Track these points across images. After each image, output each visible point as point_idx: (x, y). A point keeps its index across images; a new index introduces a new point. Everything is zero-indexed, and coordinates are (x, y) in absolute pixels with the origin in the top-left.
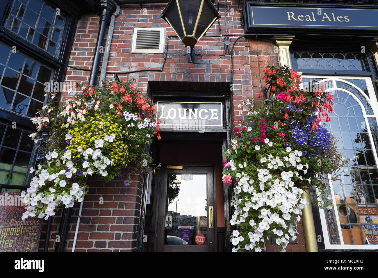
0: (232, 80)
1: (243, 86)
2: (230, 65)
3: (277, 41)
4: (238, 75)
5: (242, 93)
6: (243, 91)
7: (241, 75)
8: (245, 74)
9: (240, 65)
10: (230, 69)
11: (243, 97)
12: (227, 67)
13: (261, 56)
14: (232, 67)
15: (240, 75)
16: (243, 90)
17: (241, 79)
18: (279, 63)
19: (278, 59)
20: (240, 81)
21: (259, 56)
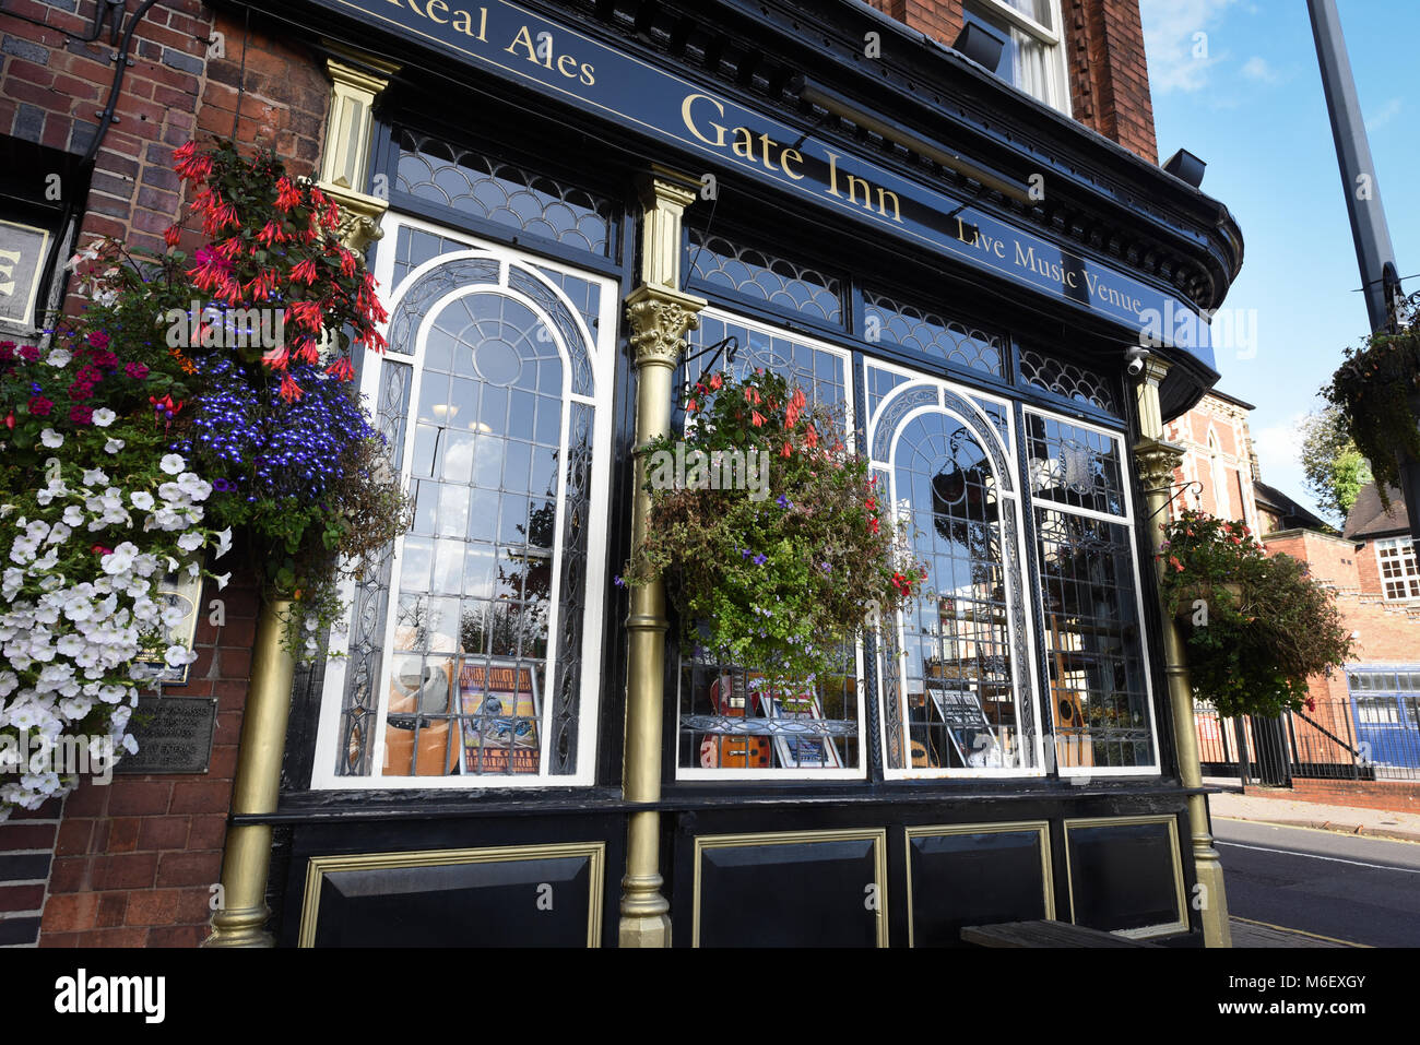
0: (94, 149)
1: (142, 188)
2: (102, 89)
3: (330, 62)
4: (132, 140)
5: (131, 215)
6: (134, 206)
7: (146, 142)
8: (164, 144)
9: (152, 101)
10: (98, 103)
11: (129, 228)
12: (89, 92)
13: (256, 96)
14: (114, 98)
15: (140, 142)
16: (138, 204)
17: (141, 160)
18: (320, 144)
19: (322, 130)
20: (135, 166)
21: (247, 93)
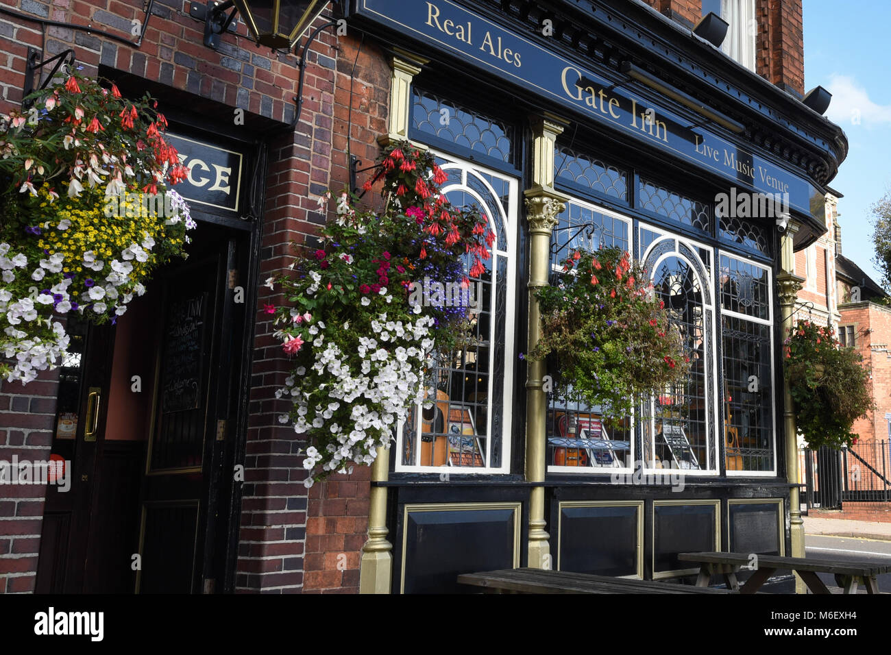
0: (295, 121)
1: (315, 141)
2: (294, 82)
3: (395, 59)
4: (309, 113)
5: (312, 158)
6: (312, 153)
7: (315, 113)
8: (322, 114)
9: (315, 88)
10: (293, 91)
11: (312, 166)
12: (289, 86)
13: (359, 80)
14: (300, 88)
15: (312, 114)
16: (314, 151)
17: (313, 124)
18: (388, 107)
19: (388, 99)
20: (311, 127)
21: (354, 78)
